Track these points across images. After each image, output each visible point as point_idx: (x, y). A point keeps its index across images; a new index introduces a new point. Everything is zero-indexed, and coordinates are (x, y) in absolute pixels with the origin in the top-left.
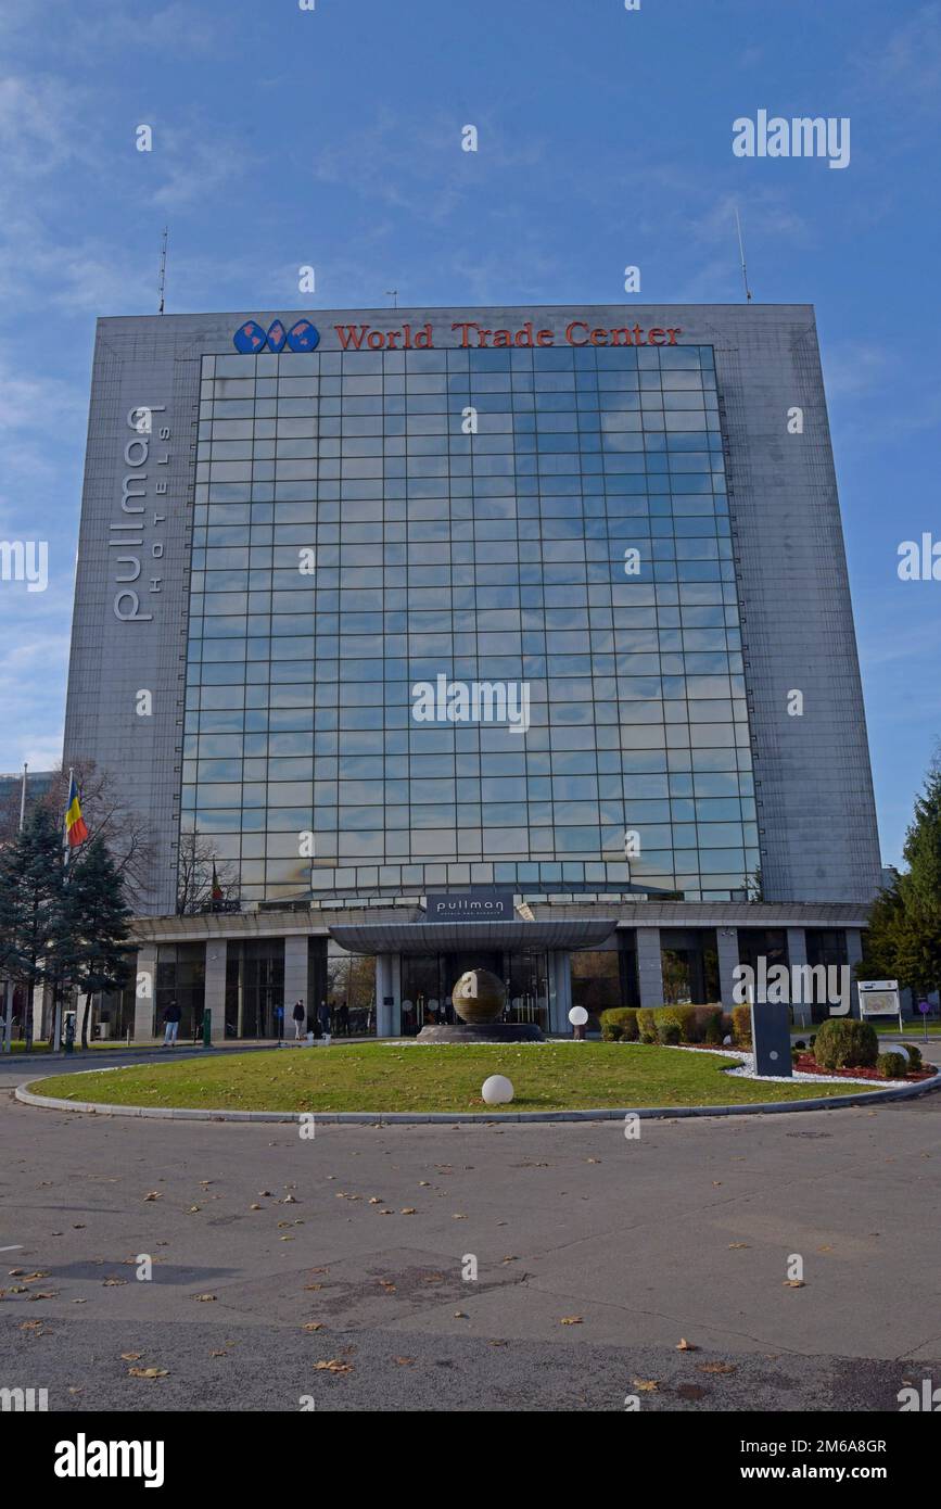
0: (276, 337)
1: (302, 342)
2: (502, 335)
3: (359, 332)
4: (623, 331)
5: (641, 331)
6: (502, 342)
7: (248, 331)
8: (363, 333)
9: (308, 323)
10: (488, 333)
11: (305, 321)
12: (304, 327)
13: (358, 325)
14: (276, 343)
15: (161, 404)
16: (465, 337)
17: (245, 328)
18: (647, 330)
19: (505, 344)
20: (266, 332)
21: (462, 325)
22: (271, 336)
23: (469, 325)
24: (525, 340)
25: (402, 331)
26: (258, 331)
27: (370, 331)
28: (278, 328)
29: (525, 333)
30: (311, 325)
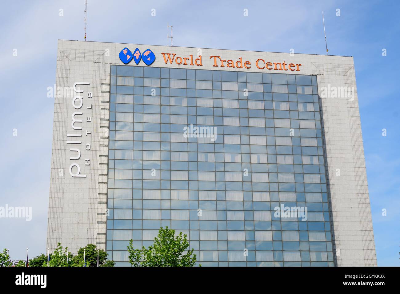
0: (137, 56)
1: (148, 59)
2: (230, 62)
3: (172, 56)
4: (279, 64)
5: (286, 64)
6: (230, 65)
7: (125, 52)
8: (174, 56)
9: (151, 51)
10: (224, 61)
11: (149, 50)
12: (148, 52)
13: (171, 54)
14: (137, 59)
15: (88, 82)
16: (215, 62)
17: (124, 50)
18: (288, 64)
19: (232, 66)
20: (133, 54)
21: (214, 57)
22: (135, 55)
23: (217, 57)
24: (239, 65)
25: (190, 57)
26: (129, 52)
27: (176, 57)
28: (138, 52)
29: (239, 62)
30: (152, 52)
